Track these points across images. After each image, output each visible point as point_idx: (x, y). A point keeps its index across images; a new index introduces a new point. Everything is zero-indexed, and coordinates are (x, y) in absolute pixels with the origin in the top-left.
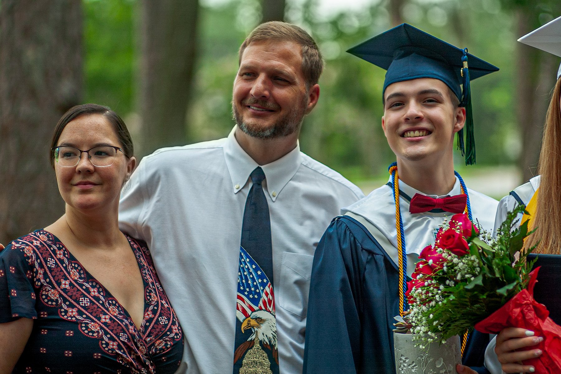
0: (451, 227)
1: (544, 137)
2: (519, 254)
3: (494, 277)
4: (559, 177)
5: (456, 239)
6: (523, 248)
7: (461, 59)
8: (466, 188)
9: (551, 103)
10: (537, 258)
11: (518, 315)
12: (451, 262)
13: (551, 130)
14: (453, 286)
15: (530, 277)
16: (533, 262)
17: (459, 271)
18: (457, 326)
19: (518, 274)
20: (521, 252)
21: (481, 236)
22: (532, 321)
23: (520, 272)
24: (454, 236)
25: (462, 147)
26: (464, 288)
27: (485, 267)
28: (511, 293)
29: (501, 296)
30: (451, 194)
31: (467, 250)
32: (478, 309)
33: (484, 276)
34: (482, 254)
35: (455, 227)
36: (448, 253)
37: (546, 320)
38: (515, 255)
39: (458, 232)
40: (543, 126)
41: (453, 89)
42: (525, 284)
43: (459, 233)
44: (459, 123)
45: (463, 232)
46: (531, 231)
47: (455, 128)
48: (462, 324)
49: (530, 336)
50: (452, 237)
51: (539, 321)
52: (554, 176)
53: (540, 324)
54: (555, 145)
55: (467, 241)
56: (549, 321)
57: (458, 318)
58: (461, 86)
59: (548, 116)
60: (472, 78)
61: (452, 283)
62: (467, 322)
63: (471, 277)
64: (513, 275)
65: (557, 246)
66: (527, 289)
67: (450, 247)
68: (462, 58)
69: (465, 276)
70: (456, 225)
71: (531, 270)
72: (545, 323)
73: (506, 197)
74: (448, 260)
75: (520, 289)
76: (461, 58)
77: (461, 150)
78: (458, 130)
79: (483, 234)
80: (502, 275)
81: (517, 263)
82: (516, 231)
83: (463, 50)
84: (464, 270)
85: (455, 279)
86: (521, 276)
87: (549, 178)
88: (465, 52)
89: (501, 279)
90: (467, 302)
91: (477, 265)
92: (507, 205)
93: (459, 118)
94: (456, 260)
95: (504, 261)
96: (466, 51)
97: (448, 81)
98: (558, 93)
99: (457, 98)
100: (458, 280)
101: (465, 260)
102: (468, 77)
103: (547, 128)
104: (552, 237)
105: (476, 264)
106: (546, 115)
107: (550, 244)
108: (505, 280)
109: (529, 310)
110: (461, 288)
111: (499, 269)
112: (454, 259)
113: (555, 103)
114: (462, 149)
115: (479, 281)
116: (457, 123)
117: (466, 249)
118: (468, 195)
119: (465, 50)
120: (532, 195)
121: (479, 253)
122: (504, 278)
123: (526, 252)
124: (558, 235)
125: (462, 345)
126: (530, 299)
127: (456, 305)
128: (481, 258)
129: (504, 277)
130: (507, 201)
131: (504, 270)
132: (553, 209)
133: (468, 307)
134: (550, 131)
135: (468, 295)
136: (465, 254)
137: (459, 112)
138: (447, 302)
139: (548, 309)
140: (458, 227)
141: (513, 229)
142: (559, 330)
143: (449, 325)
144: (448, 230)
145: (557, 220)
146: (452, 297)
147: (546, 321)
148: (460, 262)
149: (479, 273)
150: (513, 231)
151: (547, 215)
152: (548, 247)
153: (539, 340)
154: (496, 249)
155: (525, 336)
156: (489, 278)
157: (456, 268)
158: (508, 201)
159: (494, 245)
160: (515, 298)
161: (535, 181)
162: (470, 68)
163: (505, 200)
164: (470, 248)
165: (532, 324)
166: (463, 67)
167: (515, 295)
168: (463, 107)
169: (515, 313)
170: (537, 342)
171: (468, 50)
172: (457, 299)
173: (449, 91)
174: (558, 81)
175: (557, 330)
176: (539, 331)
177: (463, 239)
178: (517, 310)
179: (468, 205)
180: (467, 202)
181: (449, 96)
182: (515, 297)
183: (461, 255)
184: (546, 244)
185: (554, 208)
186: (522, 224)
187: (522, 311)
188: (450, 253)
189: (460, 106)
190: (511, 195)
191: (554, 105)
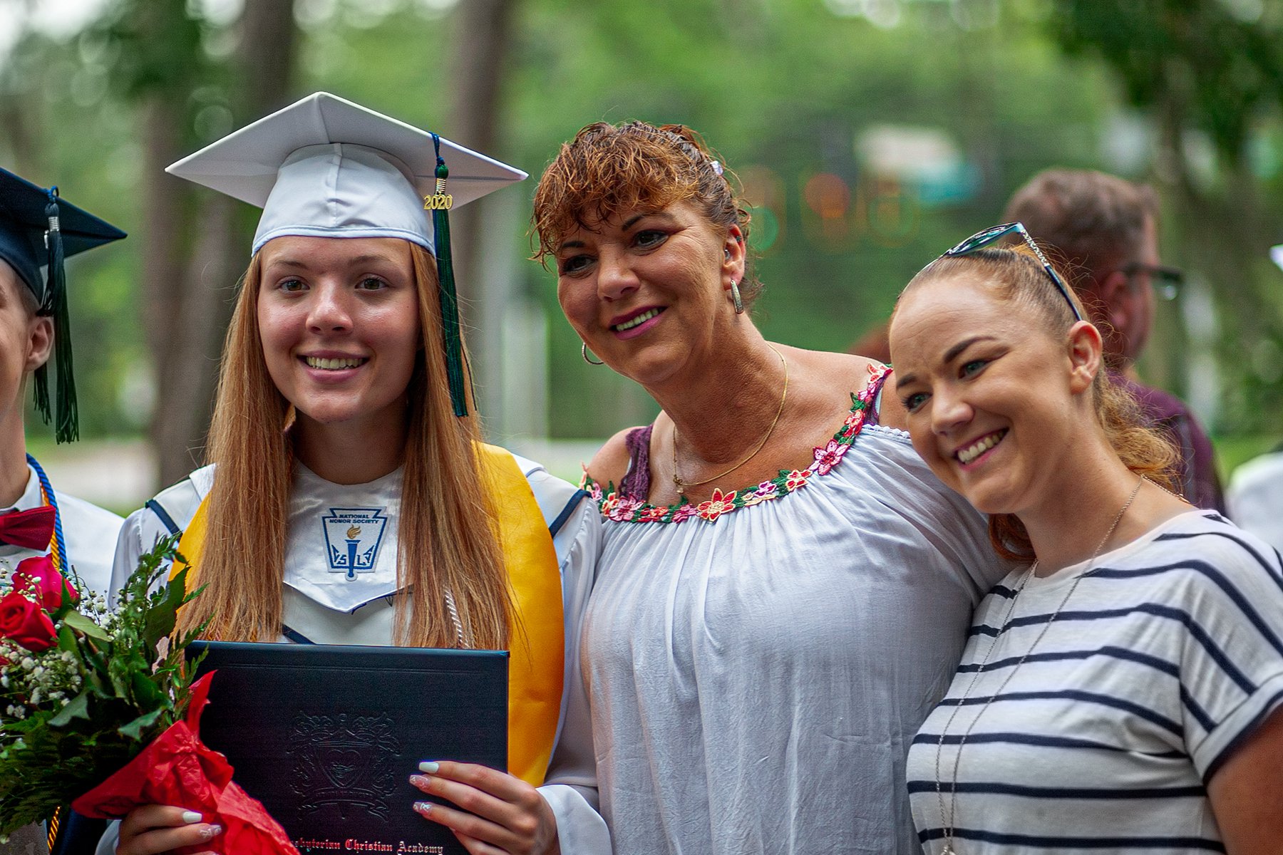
0: (16, 587)
1: (220, 382)
2: (168, 643)
3: (112, 698)
4: (253, 468)
5: (28, 615)
6: (176, 630)
7: (44, 212)
8: (52, 491)
9: (237, 307)
10: (206, 652)
11: (166, 779)
12: (17, 665)
13: (238, 367)
14: (23, 717)
15: (191, 692)
16: (196, 661)
17: (37, 685)
18: (32, 804)
19: (165, 687)
20: (172, 638)
21: (83, 605)
22: (197, 791)
23: (170, 684)
24: (22, 609)
25: (44, 403)
26: (46, 724)
27: (93, 675)
28: (149, 734)
29: (128, 739)
30: (21, 505)
31: (52, 639)
32: (79, 765)
33: (91, 697)
34: (85, 648)
35: (26, 588)
36: (11, 645)
37: (226, 788)
38: (158, 646)
39: (31, 599)
40: (220, 356)
41: (26, 277)
42: (181, 710)
43: (33, 601)
44: (38, 352)
45: (43, 599)
46: (193, 592)
47: (28, 362)
48: (43, 800)
49: (193, 823)
50: (18, 610)
51: (212, 789)
52: (244, 466)
53: (215, 796)
54: (246, 401)
55: (52, 617)
56: (232, 790)
57: (34, 788)
58: (44, 270)
59: (230, 336)
60: (68, 254)
61: (20, 711)
62: (53, 797)
63: (62, 698)
64: (155, 692)
65: (251, 620)
66: (185, 720)
67: (16, 632)
68: (47, 209)
69: (47, 696)
70: (27, 583)
71: (193, 678)
72: (224, 797)
73: (139, 513)
74: (10, 660)
75: (169, 721)
76: (45, 207)
77: (42, 411)
78: (35, 367)
79: (86, 599)
80: (130, 691)
81: (162, 664)
82: (159, 593)
83: (50, 190)
84: (46, 681)
85: (26, 702)
86: (171, 692)
87: (232, 472)
88: (53, 196)
89: (127, 701)
90: (53, 752)
91: (75, 671)
92: (141, 531)
93: (37, 341)
94: (27, 662)
95: (134, 663)
96: (55, 193)
97: (14, 258)
98: (252, 287)
99: (33, 296)
100: (33, 705)
101: (48, 661)
102: (60, 250)
103: (229, 362)
104: (238, 600)
105: (71, 669)
106: (226, 333)
107: (235, 616)
108: (136, 704)
109: (189, 767)
110: (41, 723)
111: (123, 679)
112: (23, 659)
113: (247, 308)
114: (45, 410)
115: (80, 709)
116: (33, 351)
117: (51, 637)
118: (57, 508)
119: (52, 192)
120: (196, 508)
121: (79, 644)
122: (134, 699)
123: (182, 639)
124: (251, 596)
125: (49, 831)
126: (190, 743)
127: (29, 760)
128: (83, 656)
129: (133, 696)
130: (140, 521)
131: (133, 683)
132: (241, 538)
133: (56, 763)
134: (235, 368)
135: (56, 738)
136: (49, 648)
137: (39, 328)
138: (9, 754)
139: (230, 762)
140: (32, 587)
141: (154, 588)
142: (253, 811)
143: (16, 803)
144: (9, 595)
145: (250, 564)
146: (20, 744)
147: (227, 791)
148: (37, 666)
149: (80, 688)
150: (154, 592)
151: (227, 552)
152: (230, 621)
153: (213, 831)
154: (115, 635)
155: (181, 823)
156: (101, 699)
157: (28, 677)
158: (143, 521)
159: (112, 625)
160: (159, 742)
161: (203, 479)
162: (63, 231)
163: (135, 519)
164: (58, 632)
165: (197, 798)
166: (48, 228)
167: (159, 735)
168: (48, 316)
169: (160, 773)
170: (208, 837)
171: (60, 191)
172: (31, 747)
173: (16, 280)
174: (253, 260)
175: (250, 812)
176: (211, 814)
177: (43, 614)
178: (165, 767)
179: (56, 528)
180: (56, 523)
181: (17, 291)
182: (158, 740)
183: (38, 651)
184: (227, 616)
185: (244, 538)
186: (172, 579)
187: (174, 770)
188: (14, 645)
189: (41, 313)
190: (149, 509)
191: (244, 312)
